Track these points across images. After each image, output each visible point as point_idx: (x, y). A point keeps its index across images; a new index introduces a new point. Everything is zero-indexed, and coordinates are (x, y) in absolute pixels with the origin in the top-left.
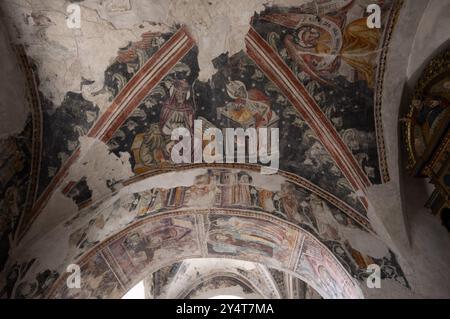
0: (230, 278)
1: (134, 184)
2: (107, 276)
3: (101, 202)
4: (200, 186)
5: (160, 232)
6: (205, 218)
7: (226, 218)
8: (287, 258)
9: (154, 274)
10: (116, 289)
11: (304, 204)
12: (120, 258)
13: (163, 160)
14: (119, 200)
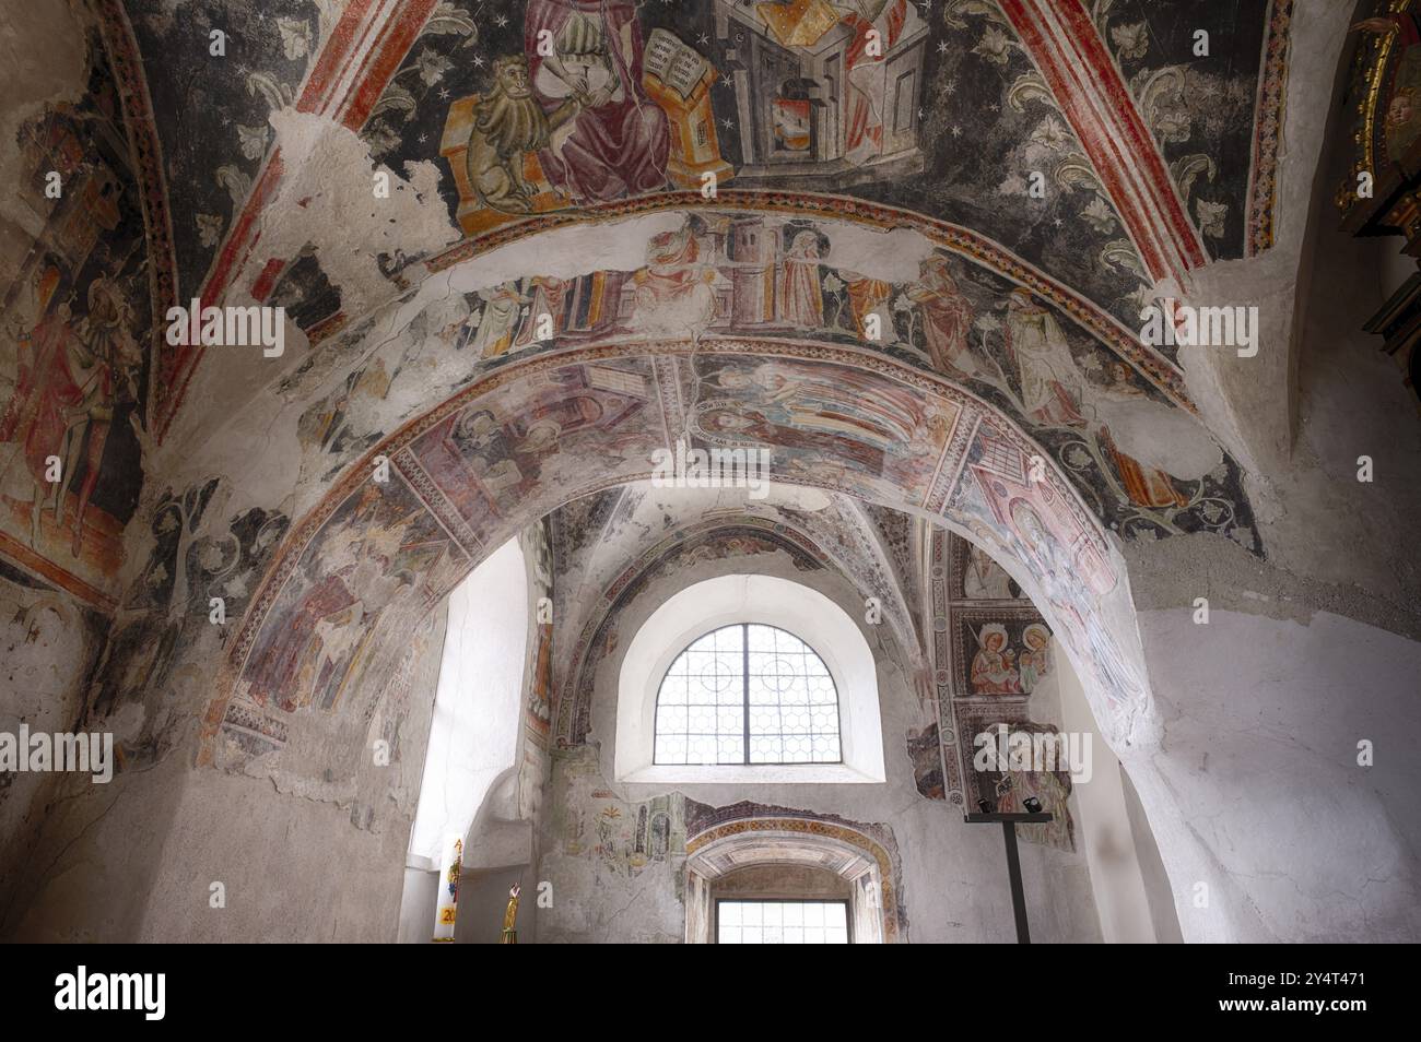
0: (757, 533)
1: (460, 266)
2: (417, 525)
3: (372, 323)
4: (667, 269)
5: (553, 408)
6: (683, 366)
7: (746, 364)
8: (925, 477)
9: (546, 520)
10: (445, 558)
11: (987, 323)
12: (446, 478)
13: (545, 187)
14: (422, 315)
